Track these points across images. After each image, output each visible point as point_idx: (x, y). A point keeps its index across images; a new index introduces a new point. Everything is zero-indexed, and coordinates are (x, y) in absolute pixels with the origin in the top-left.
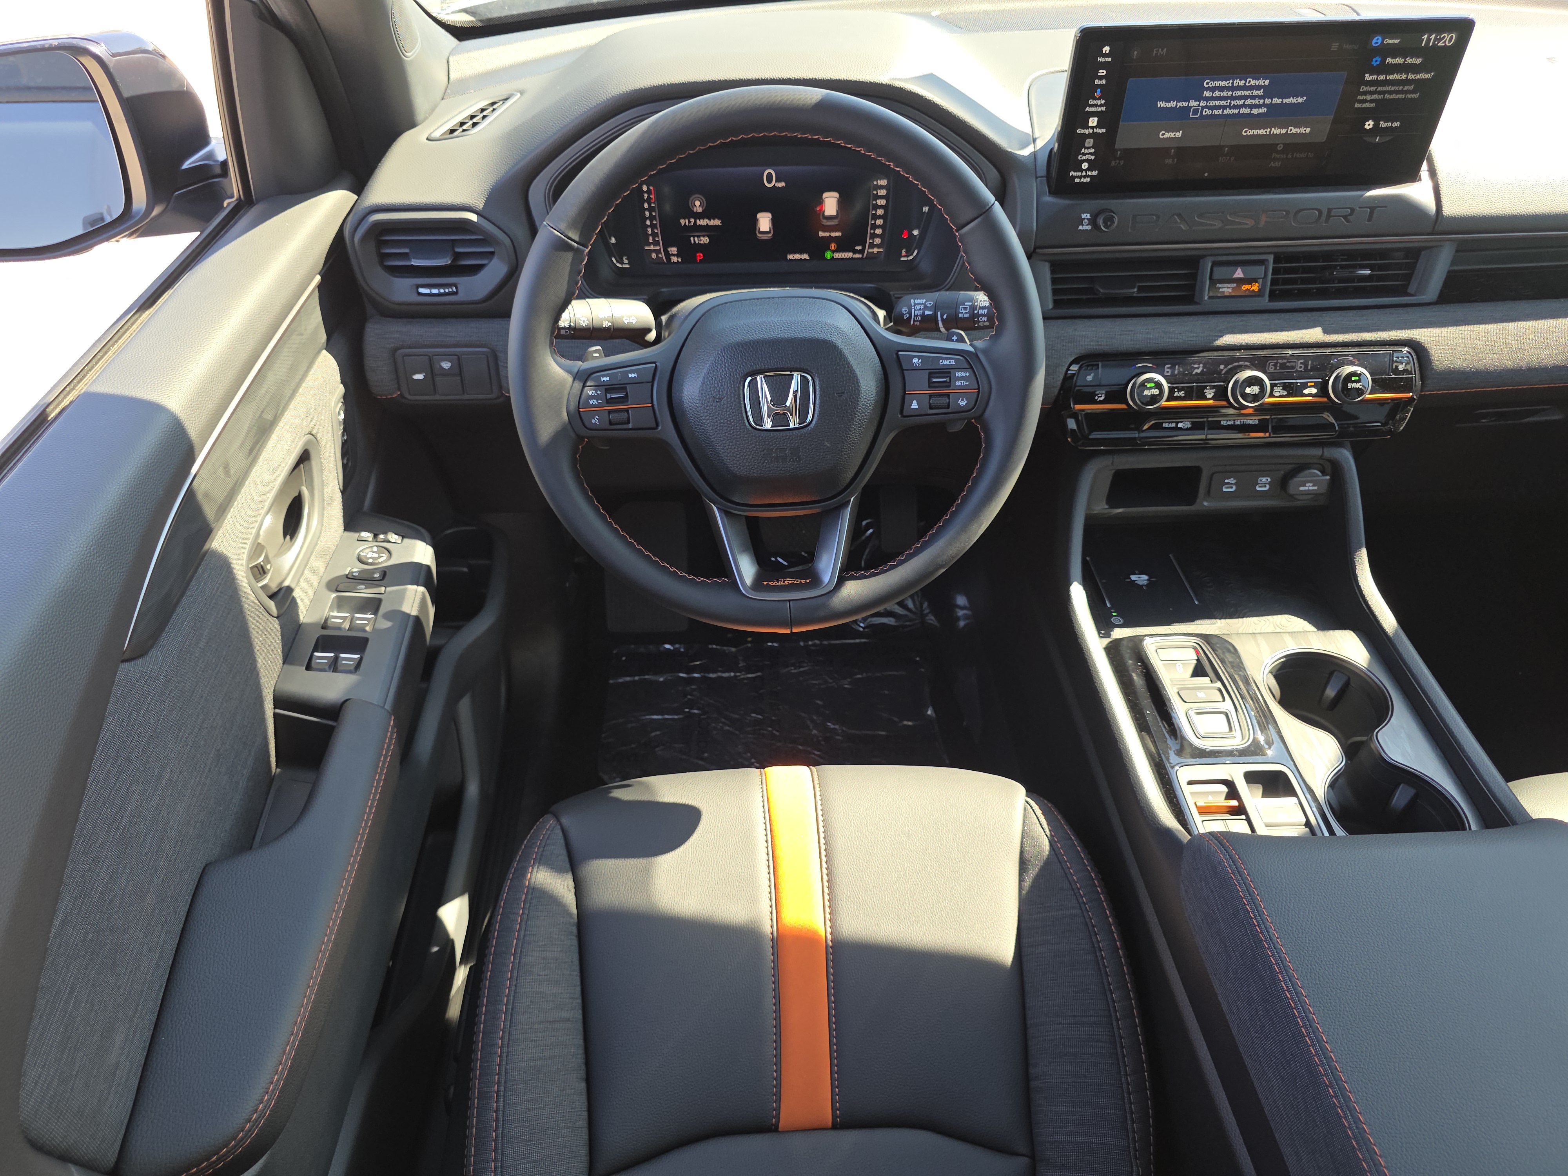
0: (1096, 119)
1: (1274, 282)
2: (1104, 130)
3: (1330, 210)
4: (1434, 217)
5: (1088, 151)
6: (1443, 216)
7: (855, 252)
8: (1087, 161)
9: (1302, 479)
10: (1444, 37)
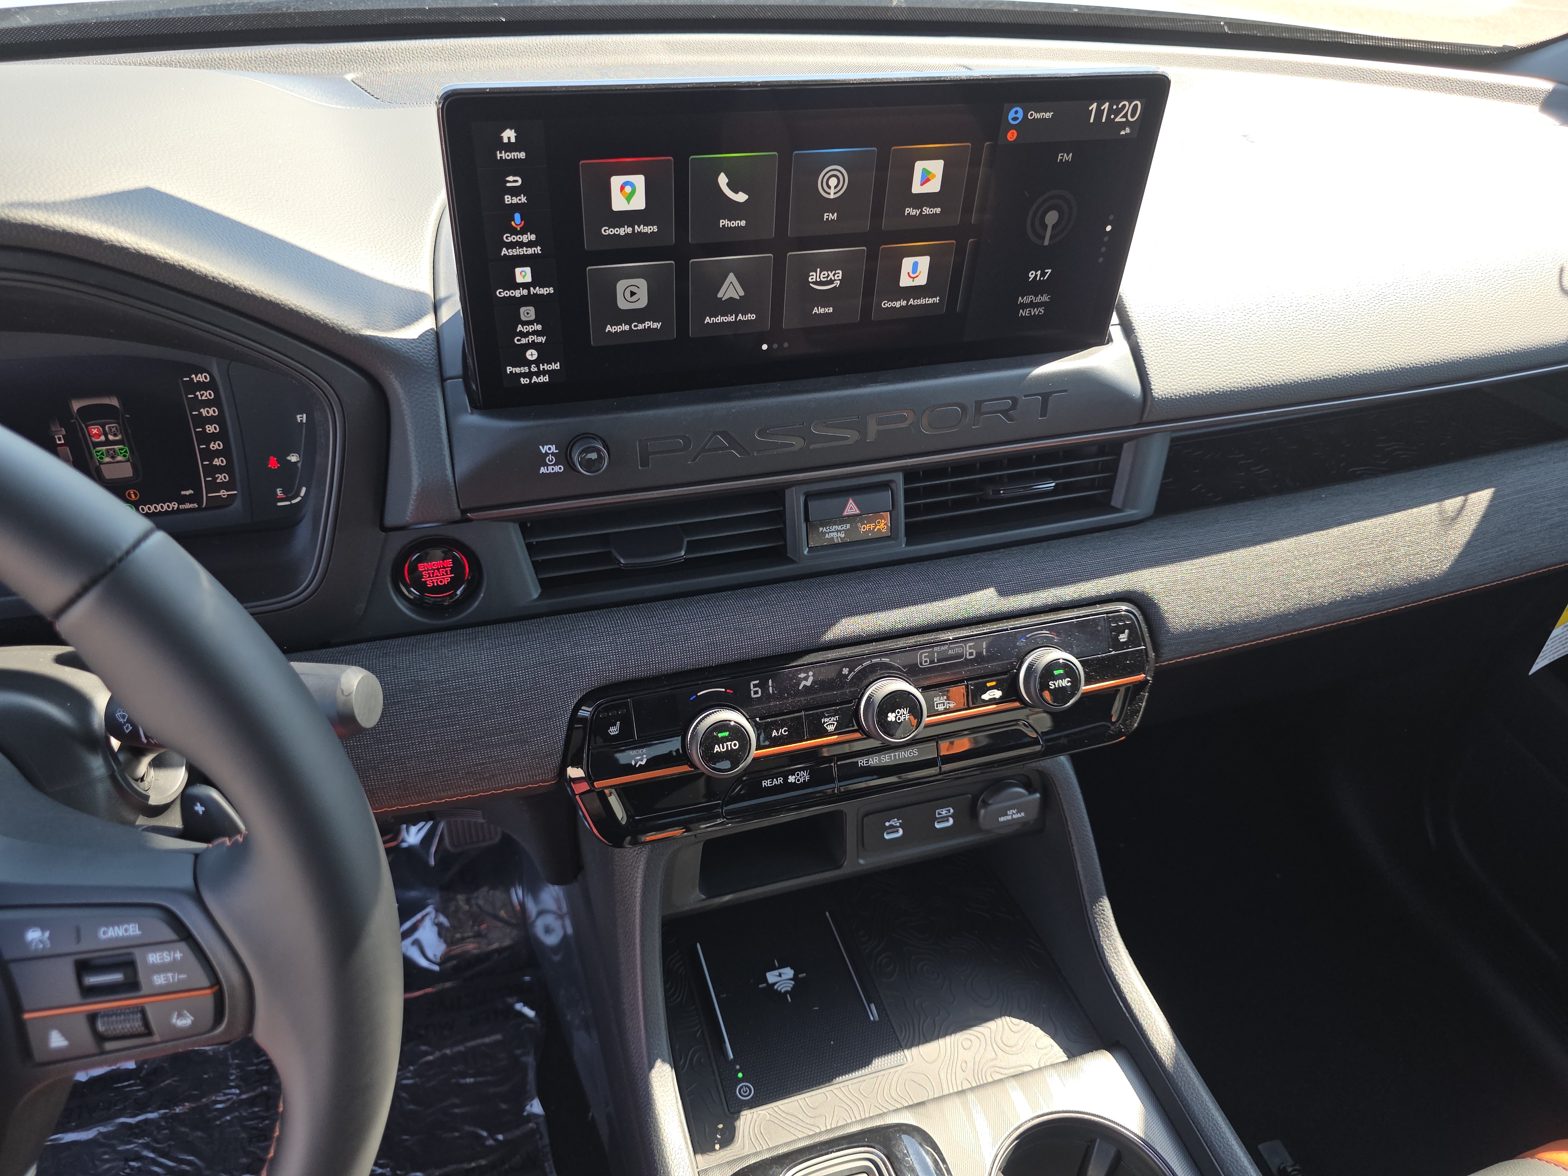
0: (528, 270)
1: (910, 511)
2: (551, 290)
3: (979, 404)
4: (1141, 400)
5: (530, 328)
6: (1153, 398)
7: (183, 500)
8: (533, 345)
9: (1001, 805)
10: (1124, 106)
